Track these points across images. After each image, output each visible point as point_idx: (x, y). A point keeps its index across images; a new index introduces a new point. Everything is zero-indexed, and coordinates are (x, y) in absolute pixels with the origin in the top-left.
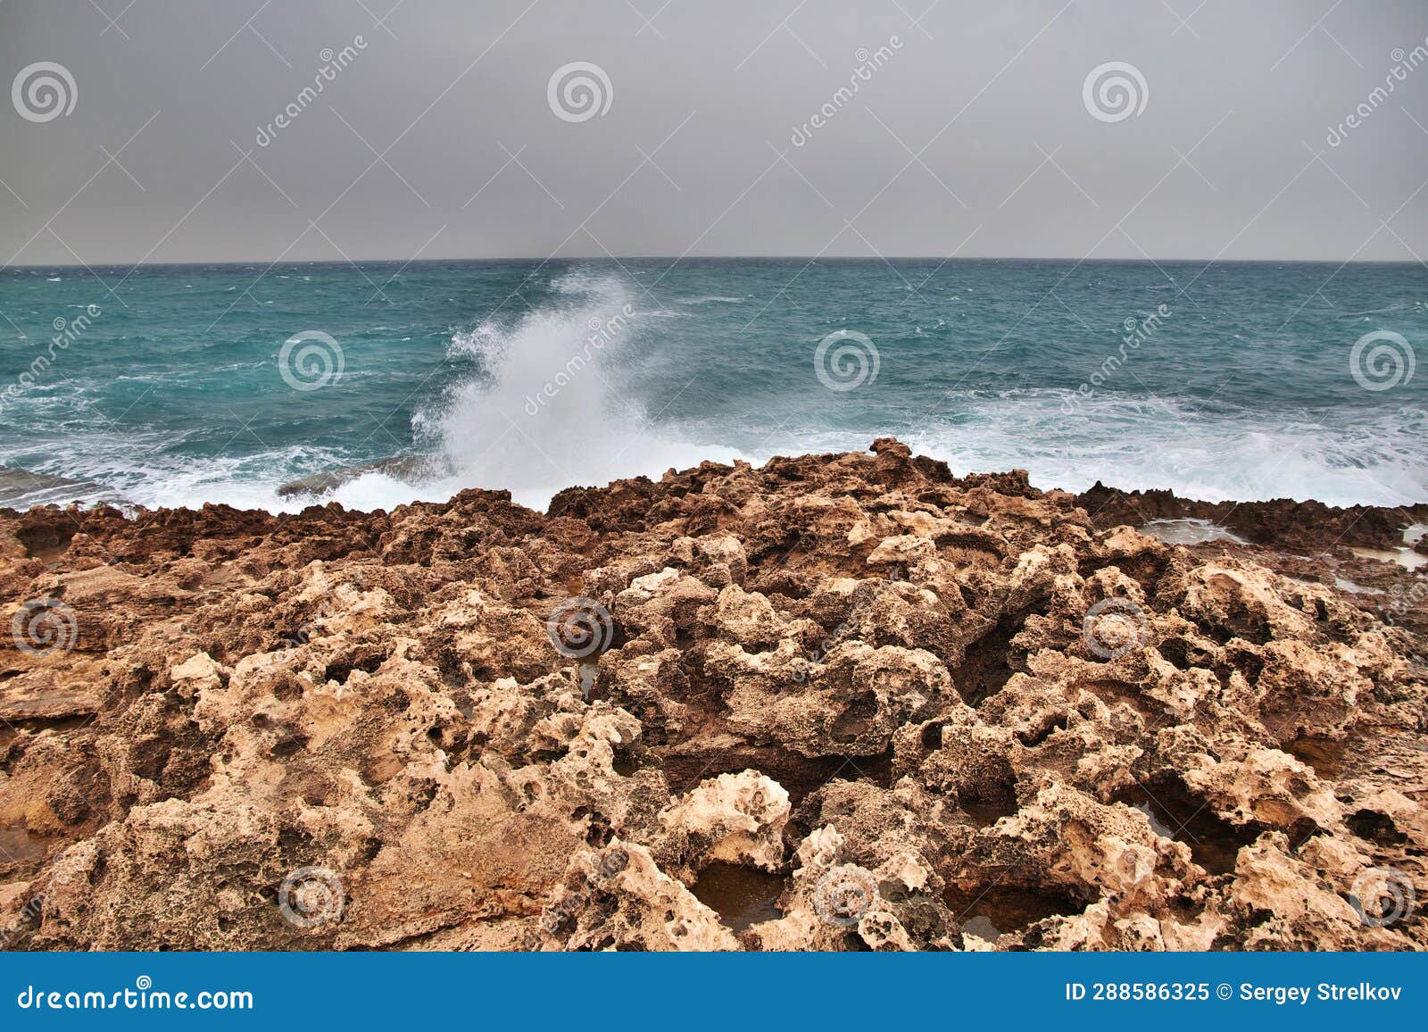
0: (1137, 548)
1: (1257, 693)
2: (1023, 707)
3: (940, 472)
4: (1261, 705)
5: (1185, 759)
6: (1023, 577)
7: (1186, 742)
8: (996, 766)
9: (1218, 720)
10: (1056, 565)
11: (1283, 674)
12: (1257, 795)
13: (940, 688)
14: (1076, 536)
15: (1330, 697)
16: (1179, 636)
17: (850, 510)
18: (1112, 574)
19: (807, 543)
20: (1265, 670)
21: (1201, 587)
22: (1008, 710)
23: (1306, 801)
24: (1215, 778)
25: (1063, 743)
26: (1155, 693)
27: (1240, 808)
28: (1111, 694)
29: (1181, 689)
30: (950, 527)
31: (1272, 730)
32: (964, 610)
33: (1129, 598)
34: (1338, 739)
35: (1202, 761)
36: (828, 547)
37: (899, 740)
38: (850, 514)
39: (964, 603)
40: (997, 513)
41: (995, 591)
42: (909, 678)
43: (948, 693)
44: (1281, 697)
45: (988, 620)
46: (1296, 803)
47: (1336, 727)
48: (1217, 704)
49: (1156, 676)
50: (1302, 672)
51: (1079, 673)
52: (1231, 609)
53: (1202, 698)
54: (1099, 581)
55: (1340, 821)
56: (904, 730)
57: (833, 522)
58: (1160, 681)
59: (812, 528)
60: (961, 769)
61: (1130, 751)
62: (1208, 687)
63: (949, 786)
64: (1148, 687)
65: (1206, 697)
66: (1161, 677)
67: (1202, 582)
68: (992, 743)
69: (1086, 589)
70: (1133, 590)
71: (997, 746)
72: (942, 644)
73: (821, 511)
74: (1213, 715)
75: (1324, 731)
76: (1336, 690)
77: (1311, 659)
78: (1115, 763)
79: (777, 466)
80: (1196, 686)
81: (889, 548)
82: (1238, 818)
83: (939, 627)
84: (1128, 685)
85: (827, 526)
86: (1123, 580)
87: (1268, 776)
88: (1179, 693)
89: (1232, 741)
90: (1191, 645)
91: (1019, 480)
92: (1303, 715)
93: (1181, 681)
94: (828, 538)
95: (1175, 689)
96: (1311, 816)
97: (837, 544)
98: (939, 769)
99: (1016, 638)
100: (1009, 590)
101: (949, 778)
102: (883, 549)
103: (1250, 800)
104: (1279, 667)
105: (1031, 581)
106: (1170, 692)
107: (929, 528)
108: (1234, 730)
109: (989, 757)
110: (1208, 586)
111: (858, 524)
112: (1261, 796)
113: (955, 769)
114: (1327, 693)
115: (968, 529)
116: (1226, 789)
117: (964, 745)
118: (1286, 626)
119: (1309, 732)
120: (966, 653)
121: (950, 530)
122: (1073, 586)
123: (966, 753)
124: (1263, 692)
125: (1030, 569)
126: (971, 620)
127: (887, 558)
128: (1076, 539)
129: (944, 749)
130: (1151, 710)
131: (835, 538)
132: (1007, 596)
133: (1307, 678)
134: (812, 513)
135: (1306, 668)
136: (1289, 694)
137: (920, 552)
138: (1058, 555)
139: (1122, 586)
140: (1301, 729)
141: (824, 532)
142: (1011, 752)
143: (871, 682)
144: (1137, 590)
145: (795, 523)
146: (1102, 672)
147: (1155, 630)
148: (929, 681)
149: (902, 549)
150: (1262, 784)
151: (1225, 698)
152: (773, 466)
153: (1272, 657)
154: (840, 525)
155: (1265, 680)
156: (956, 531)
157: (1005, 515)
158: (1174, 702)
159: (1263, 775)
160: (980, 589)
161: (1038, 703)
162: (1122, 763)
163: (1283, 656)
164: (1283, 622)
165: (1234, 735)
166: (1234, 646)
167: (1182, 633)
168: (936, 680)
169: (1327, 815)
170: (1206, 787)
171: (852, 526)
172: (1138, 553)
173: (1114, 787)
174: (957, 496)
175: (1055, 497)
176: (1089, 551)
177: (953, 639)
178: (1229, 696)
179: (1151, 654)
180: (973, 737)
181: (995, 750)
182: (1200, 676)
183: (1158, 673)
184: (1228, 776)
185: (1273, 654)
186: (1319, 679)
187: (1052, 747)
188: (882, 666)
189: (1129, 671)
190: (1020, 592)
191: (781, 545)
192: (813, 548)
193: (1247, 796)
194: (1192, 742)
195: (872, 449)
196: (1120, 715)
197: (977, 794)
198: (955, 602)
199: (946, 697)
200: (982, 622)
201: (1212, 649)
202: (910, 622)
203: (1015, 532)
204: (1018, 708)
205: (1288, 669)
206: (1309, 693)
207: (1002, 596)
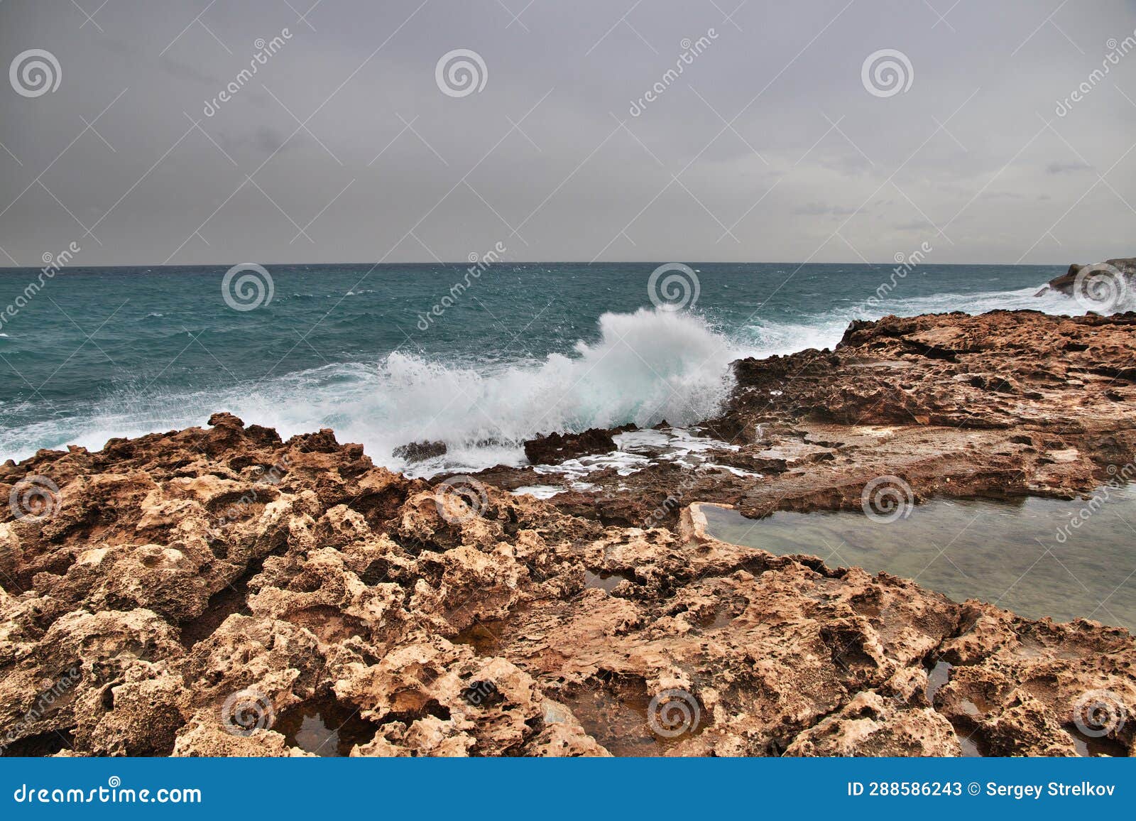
0: (383, 485)
1: (439, 594)
2: (226, 647)
3: (267, 437)
4: (446, 603)
5: (341, 670)
6: (269, 524)
7: (344, 655)
8: (168, 715)
9: (405, 623)
10: (298, 509)
11: (458, 574)
12: (393, 690)
13: (157, 642)
14: (332, 481)
15: (497, 586)
16: (381, 556)
17: (143, 482)
18: (338, 511)
19: (108, 517)
20: (445, 574)
21: (414, 512)
22: (213, 652)
23: (433, 686)
24: (354, 684)
25: (237, 678)
26: (351, 611)
27: (379, 705)
28: (322, 617)
29: (371, 603)
30: (231, 486)
31: (453, 622)
32: (212, 562)
33: (354, 530)
34: (502, 618)
35: (353, 669)
36: (126, 517)
37: (80, 709)
38: (144, 486)
39: (211, 555)
40: (294, 468)
41: (242, 540)
42: (123, 639)
43: (165, 645)
44: (463, 592)
45: (236, 566)
46: (424, 689)
47: (503, 608)
48: (403, 610)
49: (349, 596)
50: (472, 570)
51: (289, 604)
52: (439, 526)
53: (388, 608)
54: (328, 518)
55: (458, 696)
56: (86, 697)
57: (130, 494)
58: (353, 600)
59: (111, 503)
60: (131, 726)
61: (288, 674)
62: (392, 597)
63: (115, 747)
64: (345, 606)
65: (392, 606)
66: (353, 597)
67: (414, 508)
68: (159, 694)
69: (318, 527)
70: (358, 522)
71: (165, 695)
72: (181, 597)
73: (117, 486)
74: (400, 620)
75: (492, 613)
76: (499, 580)
77: (480, 558)
78: (273, 689)
79: (113, 447)
80: (382, 598)
81: (156, 514)
82: (377, 714)
83: (177, 582)
84: (331, 607)
85: (125, 499)
86: (350, 515)
87: (398, 673)
88: (370, 607)
89: (416, 638)
90: (391, 563)
91: (326, 438)
92: (480, 603)
93: (371, 596)
94: (124, 510)
95: (367, 604)
96: (436, 697)
97: (133, 514)
98: (108, 731)
99: (253, 579)
100: (256, 537)
101: (117, 738)
102: (150, 515)
103: (387, 695)
104: (455, 569)
105: (274, 526)
106: (362, 608)
107: (210, 490)
108: (419, 629)
109: (158, 708)
110: (420, 510)
111: (151, 493)
112: (397, 690)
113: (123, 728)
114: (494, 583)
115: (248, 486)
116: (365, 691)
117: (133, 702)
118: (473, 533)
119: (483, 617)
120: (209, 601)
121: (231, 489)
122: (305, 527)
123: (135, 709)
124: (444, 591)
125: (274, 516)
126: (220, 569)
127: (155, 522)
128: (333, 484)
129: (115, 709)
130: (352, 625)
131: (131, 509)
132: (254, 543)
133: (476, 575)
134: (107, 489)
135: (475, 567)
136: (468, 590)
137: (185, 513)
138: (301, 500)
139: (348, 520)
140: (477, 615)
141: (122, 504)
142: (180, 699)
143: (78, 651)
144: (361, 522)
145: (95, 500)
146: (310, 599)
147: (364, 555)
148: (143, 639)
149: (167, 512)
150: (395, 680)
151: (412, 603)
152: (109, 448)
153: (449, 562)
154: (135, 496)
155: (446, 582)
156: (237, 489)
157: (302, 469)
158: (366, 616)
159: (394, 672)
160: (230, 540)
161: (239, 641)
162: (280, 687)
163: (457, 560)
164: (471, 531)
165: (417, 633)
166: (423, 558)
167: (384, 554)
168: (151, 635)
169: (449, 693)
170: (349, 693)
171: (145, 495)
172: (384, 488)
173: (280, 709)
174: (265, 457)
175: (348, 449)
176: (344, 492)
177: (193, 590)
178: (415, 601)
179: (348, 577)
180: (141, 694)
181: (163, 700)
182: (385, 590)
183: (351, 593)
184: (365, 680)
185: (450, 560)
186: (485, 574)
187: (228, 683)
188: (92, 633)
189: (332, 595)
190: (264, 536)
191: (82, 522)
192: (114, 521)
193: (385, 693)
194: (349, 654)
195: (210, 423)
196: (299, 640)
197: (150, 746)
198: (203, 555)
199: (164, 649)
200: (230, 568)
201: (405, 563)
202: (144, 583)
203: (299, 482)
204: (222, 648)
205: (462, 570)
206: (479, 585)
207: (250, 543)
